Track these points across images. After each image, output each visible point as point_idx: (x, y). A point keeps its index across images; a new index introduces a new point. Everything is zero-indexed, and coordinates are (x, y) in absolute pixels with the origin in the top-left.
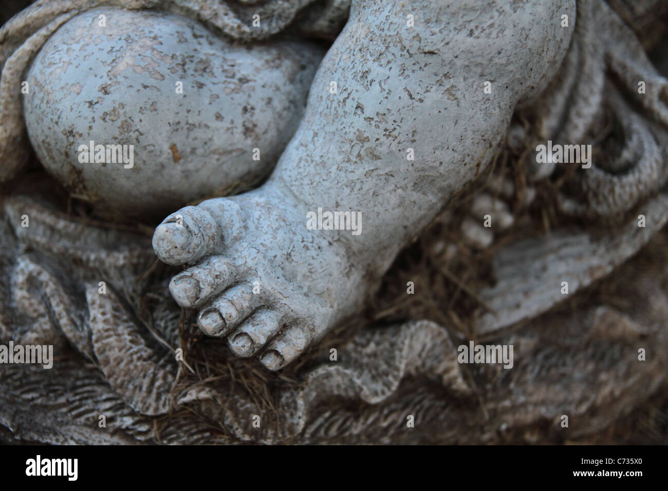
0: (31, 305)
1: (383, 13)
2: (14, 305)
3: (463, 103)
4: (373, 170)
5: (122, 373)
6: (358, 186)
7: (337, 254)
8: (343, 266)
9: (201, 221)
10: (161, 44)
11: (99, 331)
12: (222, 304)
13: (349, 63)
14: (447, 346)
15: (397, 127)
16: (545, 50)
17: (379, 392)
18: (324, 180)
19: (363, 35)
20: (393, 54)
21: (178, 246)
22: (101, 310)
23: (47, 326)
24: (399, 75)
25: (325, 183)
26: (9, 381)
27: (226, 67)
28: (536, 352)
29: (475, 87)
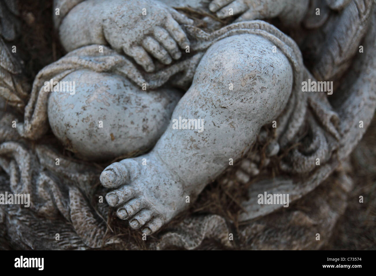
0: (45, 195)
1: (206, 88)
2: (37, 194)
3: (236, 129)
4: (196, 154)
5: (82, 229)
6: (189, 159)
7: (178, 187)
8: (181, 192)
9: (121, 170)
10: (110, 89)
11: (74, 210)
12: (127, 207)
13: (189, 107)
14: (224, 226)
15: (208, 137)
16: (275, 107)
17: (193, 245)
18: (175, 155)
19: (196, 96)
20: (208, 106)
21: (111, 181)
22: (75, 201)
23: (51, 205)
24: (210, 115)
25: (175, 157)
26: (33, 227)
27: (137, 100)
28: (265, 230)
29: (242, 122)
